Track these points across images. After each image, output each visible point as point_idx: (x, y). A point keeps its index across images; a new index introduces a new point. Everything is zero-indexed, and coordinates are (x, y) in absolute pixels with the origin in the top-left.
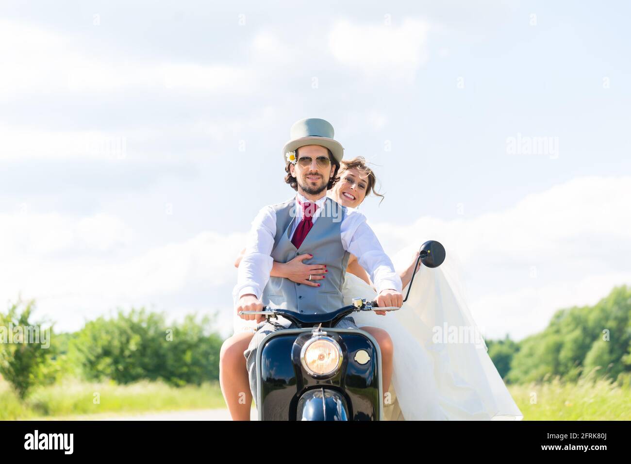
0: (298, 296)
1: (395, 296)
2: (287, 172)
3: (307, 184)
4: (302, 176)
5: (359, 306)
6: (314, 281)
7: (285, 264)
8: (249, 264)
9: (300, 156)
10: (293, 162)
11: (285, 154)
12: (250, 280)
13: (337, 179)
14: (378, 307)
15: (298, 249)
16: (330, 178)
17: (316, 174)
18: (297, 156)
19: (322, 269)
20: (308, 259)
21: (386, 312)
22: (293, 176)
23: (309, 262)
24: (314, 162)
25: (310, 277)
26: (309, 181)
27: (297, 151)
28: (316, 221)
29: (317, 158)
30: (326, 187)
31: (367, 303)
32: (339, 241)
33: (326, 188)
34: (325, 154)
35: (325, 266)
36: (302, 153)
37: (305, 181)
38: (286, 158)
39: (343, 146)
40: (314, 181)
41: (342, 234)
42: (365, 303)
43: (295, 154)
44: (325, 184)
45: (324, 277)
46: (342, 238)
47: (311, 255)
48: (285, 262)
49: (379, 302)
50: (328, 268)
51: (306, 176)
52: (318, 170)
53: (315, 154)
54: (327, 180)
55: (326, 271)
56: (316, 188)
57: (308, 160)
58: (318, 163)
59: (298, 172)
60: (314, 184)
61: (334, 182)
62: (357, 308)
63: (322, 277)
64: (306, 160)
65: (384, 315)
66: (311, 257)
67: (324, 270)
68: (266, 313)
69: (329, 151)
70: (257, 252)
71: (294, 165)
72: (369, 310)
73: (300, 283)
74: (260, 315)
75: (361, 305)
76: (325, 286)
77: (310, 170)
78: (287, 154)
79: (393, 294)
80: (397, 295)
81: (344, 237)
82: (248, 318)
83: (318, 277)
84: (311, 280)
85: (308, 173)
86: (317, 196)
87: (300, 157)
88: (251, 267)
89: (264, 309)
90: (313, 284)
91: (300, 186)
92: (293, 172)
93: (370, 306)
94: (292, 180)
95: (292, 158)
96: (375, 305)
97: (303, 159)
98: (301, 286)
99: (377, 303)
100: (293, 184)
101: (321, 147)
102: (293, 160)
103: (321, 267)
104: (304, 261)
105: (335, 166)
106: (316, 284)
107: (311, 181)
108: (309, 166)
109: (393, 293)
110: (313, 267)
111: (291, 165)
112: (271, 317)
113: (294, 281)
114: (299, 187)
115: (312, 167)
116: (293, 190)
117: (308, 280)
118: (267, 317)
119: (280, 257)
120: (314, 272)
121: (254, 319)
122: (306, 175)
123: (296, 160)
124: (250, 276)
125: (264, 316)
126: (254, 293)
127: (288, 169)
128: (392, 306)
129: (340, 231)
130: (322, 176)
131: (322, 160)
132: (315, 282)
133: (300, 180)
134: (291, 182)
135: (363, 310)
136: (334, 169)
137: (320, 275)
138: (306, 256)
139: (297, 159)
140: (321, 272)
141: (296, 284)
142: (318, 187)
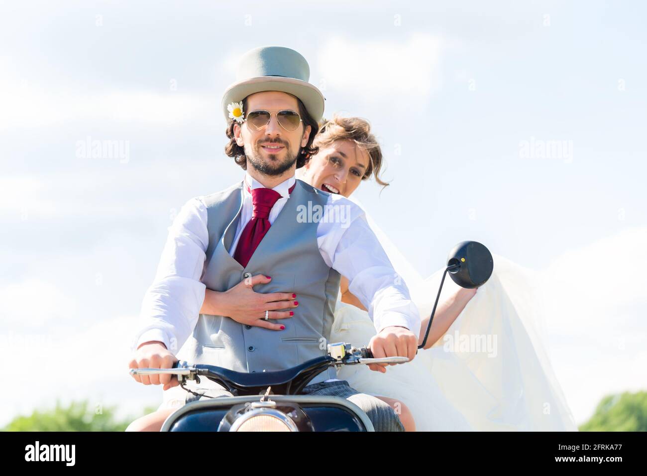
0: (247, 346)
1: (403, 339)
2: (229, 137)
3: (262, 158)
4: (253, 143)
5: (339, 357)
6: (274, 320)
7: (223, 293)
8: (159, 296)
9: (252, 108)
10: (240, 119)
11: (226, 108)
12: (158, 320)
13: (313, 150)
14: (373, 358)
15: (245, 267)
16: (301, 149)
17: (277, 140)
18: (245, 109)
19: (287, 300)
20: (264, 285)
21: (388, 367)
22: (239, 143)
23: (266, 289)
24: (273, 119)
25: (267, 315)
26: (265, 153)
27: (245, 101)
28: (277, 220)
29: (280, 114)
30: (293, 162)
31: (354, 351)
32: (316, 252)
33: (295, 165)
34: (293, 107)
35: (294, 296)
36: (254, 105)
37: (258, 151)
38: (227, 113)
39: (324, 95)
40: (273, 153)
41: (320, 240)
42: (351, 352)
43: (241, 106)
44: (292, 158)
45: (292, 314)
46: (319, 247)
47: (268, 277)
48: (224, 289)
49: (374, 348)
50: (298, 299)
51: (260, 143)
52: (280, 134)
53: (276, 106)
54: (295, 151)
55: (296, 303)
56: (276, 164)
57: (265, 115)
58: (280, 121)
59: (246, 137)
60: (273, 157)
61: (308, 156)
62: (336, 360)
63: (288, 313)
64: (260, 116)
65: (384, 372)
66: (268, 280)
67: (292, 302)
68: (179, 372)
69: (300, 102)
70: (175, 275)
71: (239, 124)
72: (355, 363)
73: (250, 324)
74: (168, 375)
75: (343, 355)
76: (294, 328)
77: (266, 133)
78: (229, 105)
79: (399, 335)
80: (407, 337)
81: (323, 243)
82: (148, 381)
83: (282, 314)
84: (269, 320)
85: (264, 138)
86: (278, 178)
87: (250, 112)
88: (163, 299)
89: (175, 365)
90: (272, 325)
91: (251, 162)
92: (238, 137)
93: (360, 356)
94: (237, 150)
95: (237, 113)
96: (368, 354)
97: (255, 115)
98: (252, 329)
99: (372, 351)
100: (239, 158)
101: (287, 95)
102: (239, 116)
103: (286, 296)
104: (257, 288)
105: (309, 128)
106: (278, 326)
107: (270, 153)
108: (266, 126)
109: (399, 333)
110: (272, 297)
111: (235, 125)
112: (188, 378)
113: (240, 322)
114: (248, 163)
115: (270, 129)
116: (239, 167)
117: (263, 319)
118: (180, 379)
119: (216, 282)
120: (274, 306)
121: (158, 383)
122: (260, 141)
123: (243, 116)
124: (158, 313)
125: (174, 377)
126: (161, 340)
127: (231, 133)
128: (398, 356)
129: (317, 236)
130: (287, 145)
131: (286, 116)
132: (277, 323)
133: (249, 151)
134: (236, 154)
135: (346, 364)
136: (308, 134)
137: (284, 310)
138: (260, 278)
139: (245, 115)
140: (285, 305)
141: (244, 327)
142: (280, 163)
